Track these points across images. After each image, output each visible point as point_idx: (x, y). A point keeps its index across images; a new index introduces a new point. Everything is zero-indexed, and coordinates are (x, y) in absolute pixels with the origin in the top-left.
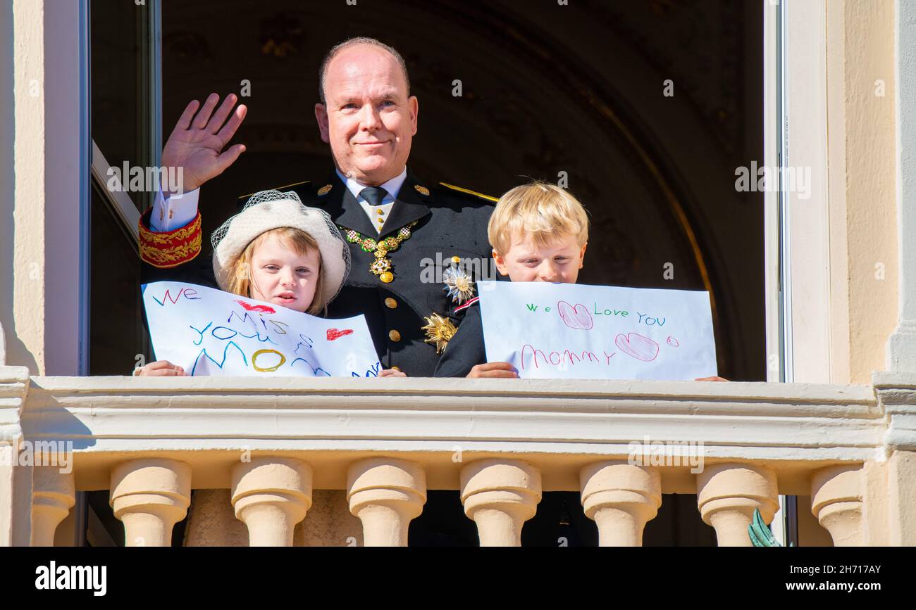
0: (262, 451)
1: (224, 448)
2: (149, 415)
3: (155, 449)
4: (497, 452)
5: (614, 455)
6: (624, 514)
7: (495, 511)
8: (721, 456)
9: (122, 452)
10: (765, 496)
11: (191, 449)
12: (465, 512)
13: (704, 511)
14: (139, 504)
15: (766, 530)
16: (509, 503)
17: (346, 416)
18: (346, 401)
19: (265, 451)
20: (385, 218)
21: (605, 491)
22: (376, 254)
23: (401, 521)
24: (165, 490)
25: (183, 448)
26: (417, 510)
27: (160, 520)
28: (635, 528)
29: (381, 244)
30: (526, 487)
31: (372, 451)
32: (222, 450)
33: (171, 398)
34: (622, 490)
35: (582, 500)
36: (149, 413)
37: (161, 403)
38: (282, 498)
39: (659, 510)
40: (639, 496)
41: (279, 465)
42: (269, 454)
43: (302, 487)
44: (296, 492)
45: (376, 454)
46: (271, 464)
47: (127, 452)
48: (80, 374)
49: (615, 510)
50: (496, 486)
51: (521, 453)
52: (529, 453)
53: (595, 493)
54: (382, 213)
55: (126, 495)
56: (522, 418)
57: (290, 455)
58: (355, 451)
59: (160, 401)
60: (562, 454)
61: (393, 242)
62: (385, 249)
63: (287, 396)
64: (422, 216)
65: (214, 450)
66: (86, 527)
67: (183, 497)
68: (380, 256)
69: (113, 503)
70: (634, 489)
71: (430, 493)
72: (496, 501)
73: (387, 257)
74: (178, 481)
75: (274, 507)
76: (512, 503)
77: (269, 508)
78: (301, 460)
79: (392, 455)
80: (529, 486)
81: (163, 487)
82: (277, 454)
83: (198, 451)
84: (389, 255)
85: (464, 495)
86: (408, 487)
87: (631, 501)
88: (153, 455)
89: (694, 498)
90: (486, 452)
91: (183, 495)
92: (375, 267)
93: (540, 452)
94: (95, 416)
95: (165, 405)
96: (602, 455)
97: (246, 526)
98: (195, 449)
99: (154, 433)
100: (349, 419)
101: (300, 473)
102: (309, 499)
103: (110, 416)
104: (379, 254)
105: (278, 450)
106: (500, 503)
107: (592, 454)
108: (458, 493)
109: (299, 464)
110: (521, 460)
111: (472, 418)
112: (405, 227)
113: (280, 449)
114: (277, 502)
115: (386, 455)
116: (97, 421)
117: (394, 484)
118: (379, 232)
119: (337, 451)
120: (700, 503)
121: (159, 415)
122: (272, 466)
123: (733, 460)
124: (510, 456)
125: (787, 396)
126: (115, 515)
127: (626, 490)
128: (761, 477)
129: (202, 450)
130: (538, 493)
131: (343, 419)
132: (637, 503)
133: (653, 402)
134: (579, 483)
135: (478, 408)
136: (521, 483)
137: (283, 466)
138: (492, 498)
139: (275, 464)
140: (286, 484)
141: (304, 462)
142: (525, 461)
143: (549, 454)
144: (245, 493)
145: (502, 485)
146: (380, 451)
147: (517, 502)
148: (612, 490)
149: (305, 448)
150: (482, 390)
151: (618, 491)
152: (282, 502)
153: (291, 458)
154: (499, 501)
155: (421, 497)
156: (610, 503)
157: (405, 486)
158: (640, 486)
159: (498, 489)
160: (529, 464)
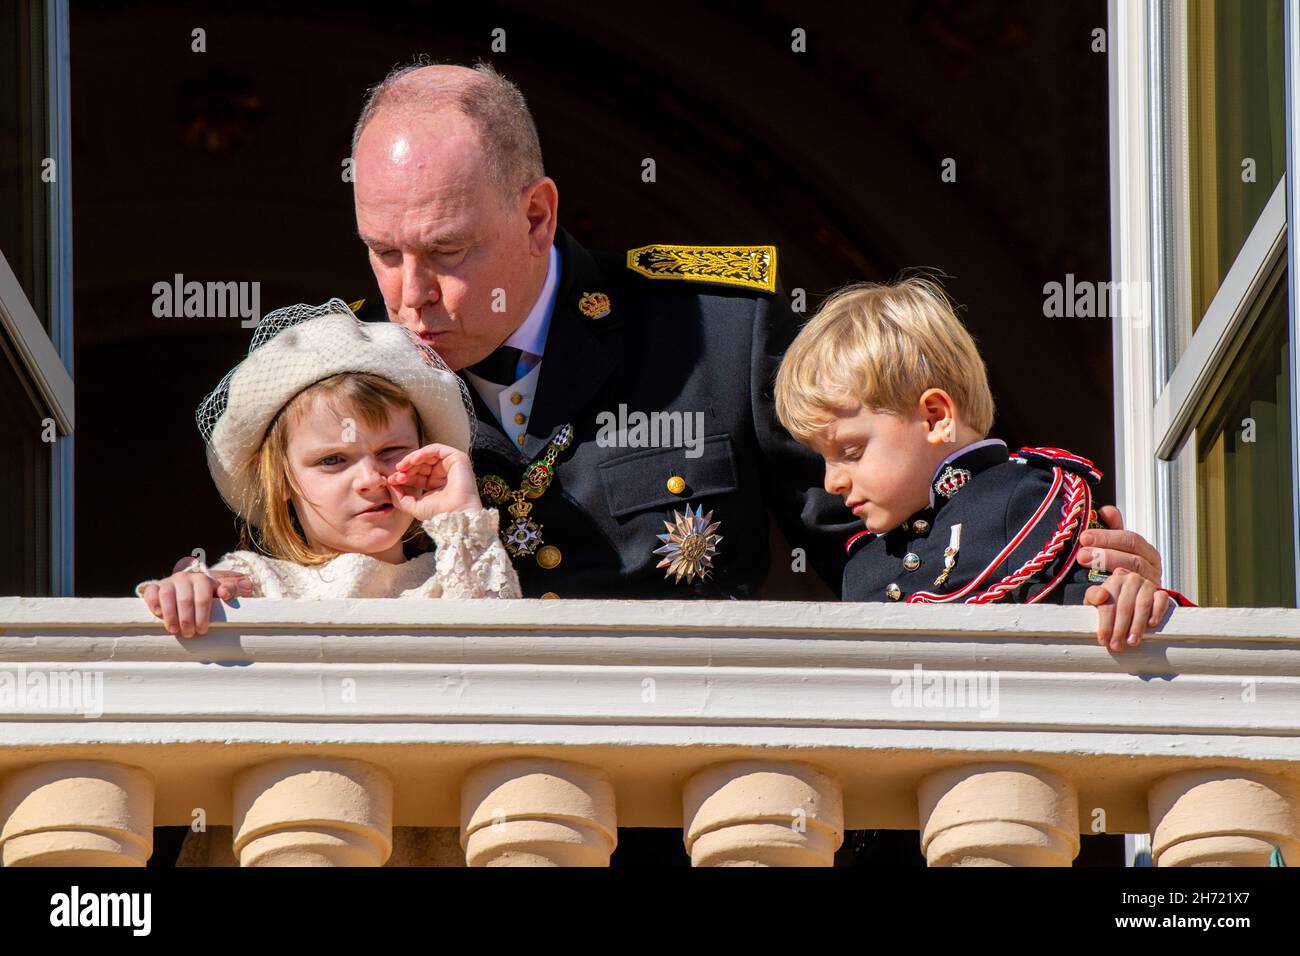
0: (296, 746)
1: (220, 738)
3: (85, 742)
4: (757, 747)
5: (986, 753)
7: (753, 863)
8: (1199, 754)
10: (1285, 832)
11: (155, 742)
12: (694, 865)
14: (51, 850)
16: (779, 848)
17: (460, 677)
18: (462, 647)
19: (300, 744)
21: (970, 823)
22: (511, 509)
24: (103, 823)
25: (138, 740)
30: (812, 816)
31: (510, 745)
32: (215, 744)
33: (116, 641)
34: (1004, 821)
35: (924, 842)
37: (96, 650)
38: (335, 839)
40: (1037, 833)
41: (328, 773)
42: (307, 751)
43: (373, 818)
44: (362, 825)
45: (520, 751)
46: (313, 772)
47: (28, 749)
50: (755, 813)
51: (804, 749)
52: (821, 749)
53: (950, 827)
55: (27, 833)
56: (806, 681)
57: (349, 754)
58: (479, 745)
59: (93, 647)
60: (885, 750)
63: (343, 637)
65: (199, 744)
67: (140, 837)
68: (518, 514)
69: (2, 849)
70: (1027, 819)
72: (755, 844)
74: (129, 806)
75: (317, 857)
76: (786, 848)
78: (371, 762)
79: (549, 753)
80: (819, 815)
81: (100, 817)
82: (325, 752)
83: (170, 745)
85: (691, 832)
86: (583, 815)
87: (1020, 843)
88: (78, 753)
90: (734, 746)
91: (140, 833)
92: (512, 538)
93: (842, 747)
95: (104, 656)
96: (964, 752)
98: (164, 742)
100: (466, 683)
101: (368, 790)
102: (386, 840)
104: (518, 510)
105: (326, 744)
106: (763, 847)
107: (945, 751)
109: (368, 773)
110: (805, 762)
111: (706, 680)
113: (331, 741)
114: (327, 846)
115: (540, 753)
117: (556, 811)
119: (442, 744)
122: (315, 775)
123: (1222, 763)
124: (784, 755)
127: (1011, 821)
128: (1278, 796)
129: (177, 745)
130: (835, 829)
131: (452, 682)
132: (1033, 846)
133: (1063, 649)
134: (917, 813)
135: (719, 660)
136: (804, 808)
137: (337, 775)
138: (748, 838)
139: (320, 772)
140: (342, 810)
141: (377, 768)
142: (812, 765)
143: (860, 750)
144: (260, 829)
145: (768, 812)
146: (527, 745)
147: (797, 845)
148: (985, 821)
149: (379, 739)
150: (727, 625)
151: (995, 823)
152: (334, 846)
153: (352, 760)
154: (762, 843)
155: (607, 837)
156: (979, 847)
157: (576, 815)
158: (1038, 812)
159: (760, 820)
160: (820, 773)
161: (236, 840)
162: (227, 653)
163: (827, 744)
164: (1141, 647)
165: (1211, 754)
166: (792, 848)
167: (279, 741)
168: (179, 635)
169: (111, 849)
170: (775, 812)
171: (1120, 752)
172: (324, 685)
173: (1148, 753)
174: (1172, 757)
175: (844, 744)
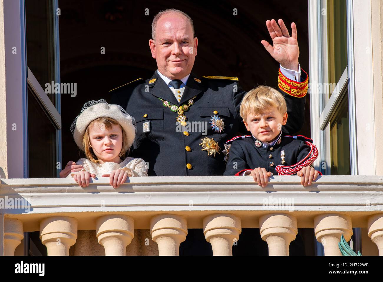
0: (110, 212)
1: (92, 211)
2: (57, 196)
3: (60, 212)
4: (220, 211)
5: (275, 211)
6: (280, 238)
7: (220, 238)
8: (325, 210)
9: (45, 213)
10: (346, 228)
11: (77, 212)
12: (206, 239)
13: (317, 236)
14: (53, 238)
15: (347, 245)
16: (226, 234)
17: (149, 195)
18: (149, 188)
19: (112, 212)
20: (181, 95)
21: (271, 228)
22: (178, 113)
23: (176, 244)
24: (65, 231)
25: (73, 211)
26: (183, 238)
27: (63, 245)
28: (285, 245)
29: (180, 108)
30: (234, 227)
31: (162, 211)
32: (91, 212)
33: (67, 188)
34: (279, 227)
35: (260, 232)
36: (57, 195)
38: (119, 234)
39: (297, 236)
40: (287, 230)
41: (118, 218)
42: (114, 213)
43: (129, 229)
44: (127, 231)
45: (164, 213)
46: (115, 218)
47: (47, 214)
48: (24, 178)
49: (276, 237)
50: (220, 226)
51: (231, 211)
52: (235, 211)
53: (266, 229)
54: (180, 93)
55: (47, 234)
56: (232, 195)
57: (123, 214)
58: (154, 211)
59: (62, 189)
60: (251, 211)
61: (185, 107)
62: (182, 110)
64: (198, 93)
65: (87, 212)
66: (29, 248)
67: (74, 234)
68: (180, 114)
69: (41, 237)
70: (285, 226)
71: (189, 230)
72: (220, 234)
73: (184, 114)
74: (71, 227)
75: (116, 238)
76: (227, 234)
77: (114, 238)
78: (128, 216)
79: (171, 213)
80: (235, 226)
81: (64, 230)
82: (117, 213)
83: (80, 213)
84: (185, 113)
85: (205, 231)
86: (179, 227)
87: (283, 232)
88: (59, 215)
89: (313, 230)
90: (215, 210)
91: (74, 233)
92: (179, 119)
94: (32, 197)
95: (65, 191)
96: (270, 211)
97: (104, 247)
98: (79, 212)
99: (59, 205)
100: (151, 197)
101: (128, 222)
102: (132, 234)
103: (39, 197)
104: (180, 113)
105: (118, 212)
107: (265, 210)
108: (202, 230)
109: (128, 218)
110: (232, 214)
111: (208, 195)
112: (191, 99)
114: (118, 236)
115: (168, 213)
116: (33, 199)
117: (172, 227)
118: (179, 102)
119: (145, 211)
120: (315, 232)
121: (62, 196)
122: (115, 219)
123: (331, 212)
124: (227, 212)
125: (356, 182)
126: (42, 243)
127: (281, 227)
128: (344, 220)
129: (82, 212)
130: (239, 229)
131: (147, 196)
132: (286, 233)
133: (293, 186)
134: (259, 224)
135: (211, 190)
136: (232, 225)
137: (120, 219)
138: (218, 232)
139: (116, 218)
140: (122, 227)
141: (130, 217)
142: (234, 214)
143: (244, 211)
144: (102, 232)
145: (223, 226)
146: (165, 211)
147: (230, 234)
148: (275, 227)
149: (130, 210)
150: (213, 182)
151: (277, 228)
152: (120, 236)
153: (124, 215)
154: (222, 233)
155: (185, 232)
156: (273, 233)
157: (177, 227)
158: (287, 225)
159: (221, 228)
160: (235, 216)
161: (97, 234)
162: (93, 190)
163: (237, 210)
164: (311, 185)
165: (328, 210)
166: (229, 234)
167: (107, 211)
168: (82, 187)
169: (67, 237)
170: (225, 226)
171: (307, 210)
172: (117, 197)
173: (313, 210)
174: (319, 211)
175: (241, 209)
